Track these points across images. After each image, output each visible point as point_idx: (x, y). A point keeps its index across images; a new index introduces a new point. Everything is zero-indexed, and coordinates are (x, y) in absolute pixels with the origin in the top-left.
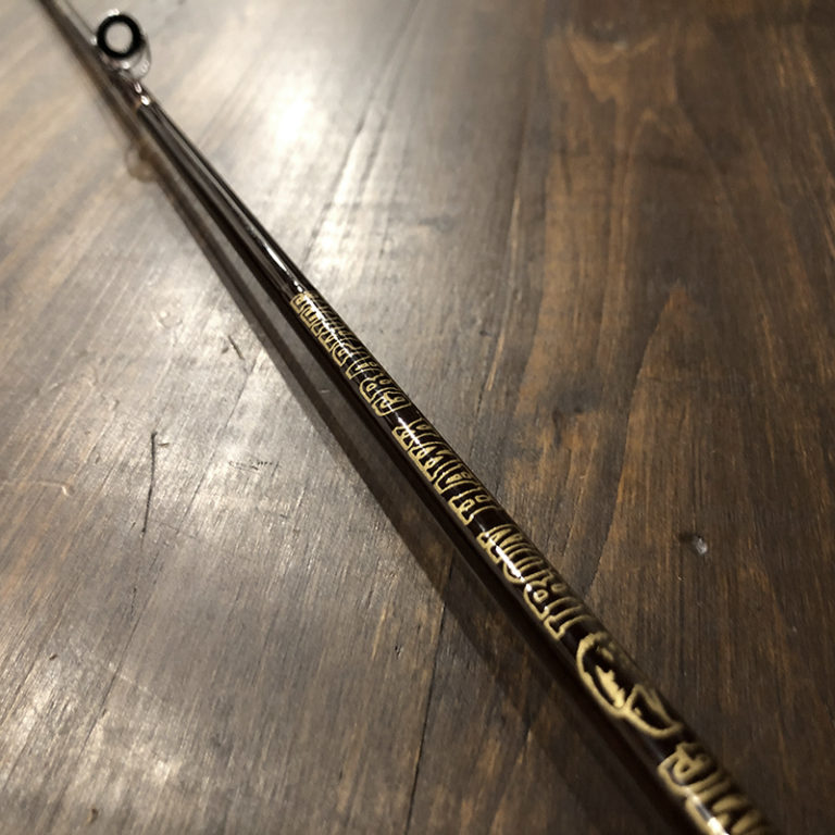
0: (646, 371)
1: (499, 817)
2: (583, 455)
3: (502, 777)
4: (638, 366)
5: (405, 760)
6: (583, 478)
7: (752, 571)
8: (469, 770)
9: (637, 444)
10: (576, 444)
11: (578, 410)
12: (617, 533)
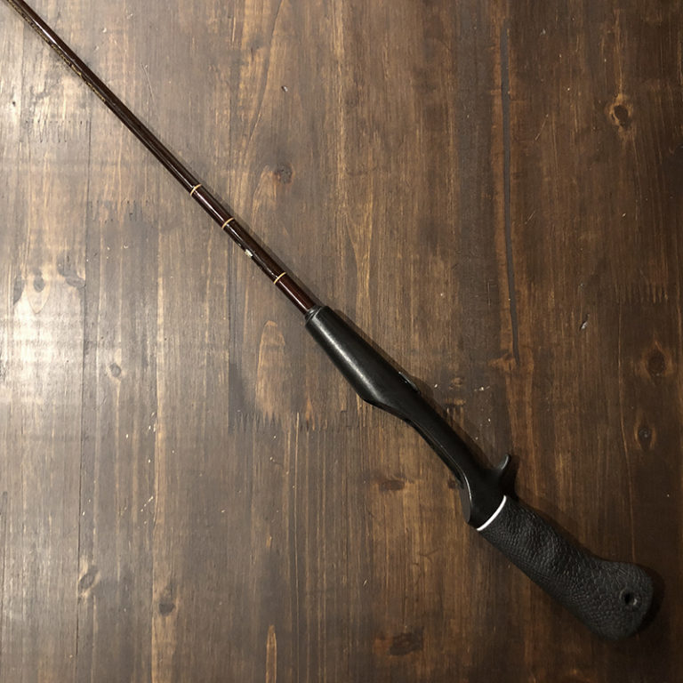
0: (275, 33)
1: (247, 155)
2: (259, 63)
3: (247, 147)
4: (273, 30)
5: (227, 145)
6: (260, 70)
7: (297, 96)
8: (240, 146)
9: (273, 59)
10: (257, 59)
11: (258, 48)
12: (268, 87)
